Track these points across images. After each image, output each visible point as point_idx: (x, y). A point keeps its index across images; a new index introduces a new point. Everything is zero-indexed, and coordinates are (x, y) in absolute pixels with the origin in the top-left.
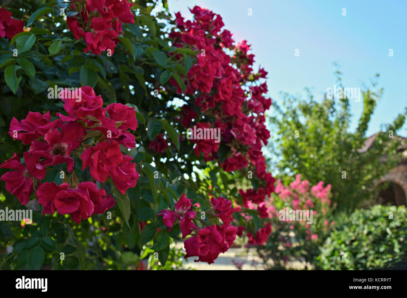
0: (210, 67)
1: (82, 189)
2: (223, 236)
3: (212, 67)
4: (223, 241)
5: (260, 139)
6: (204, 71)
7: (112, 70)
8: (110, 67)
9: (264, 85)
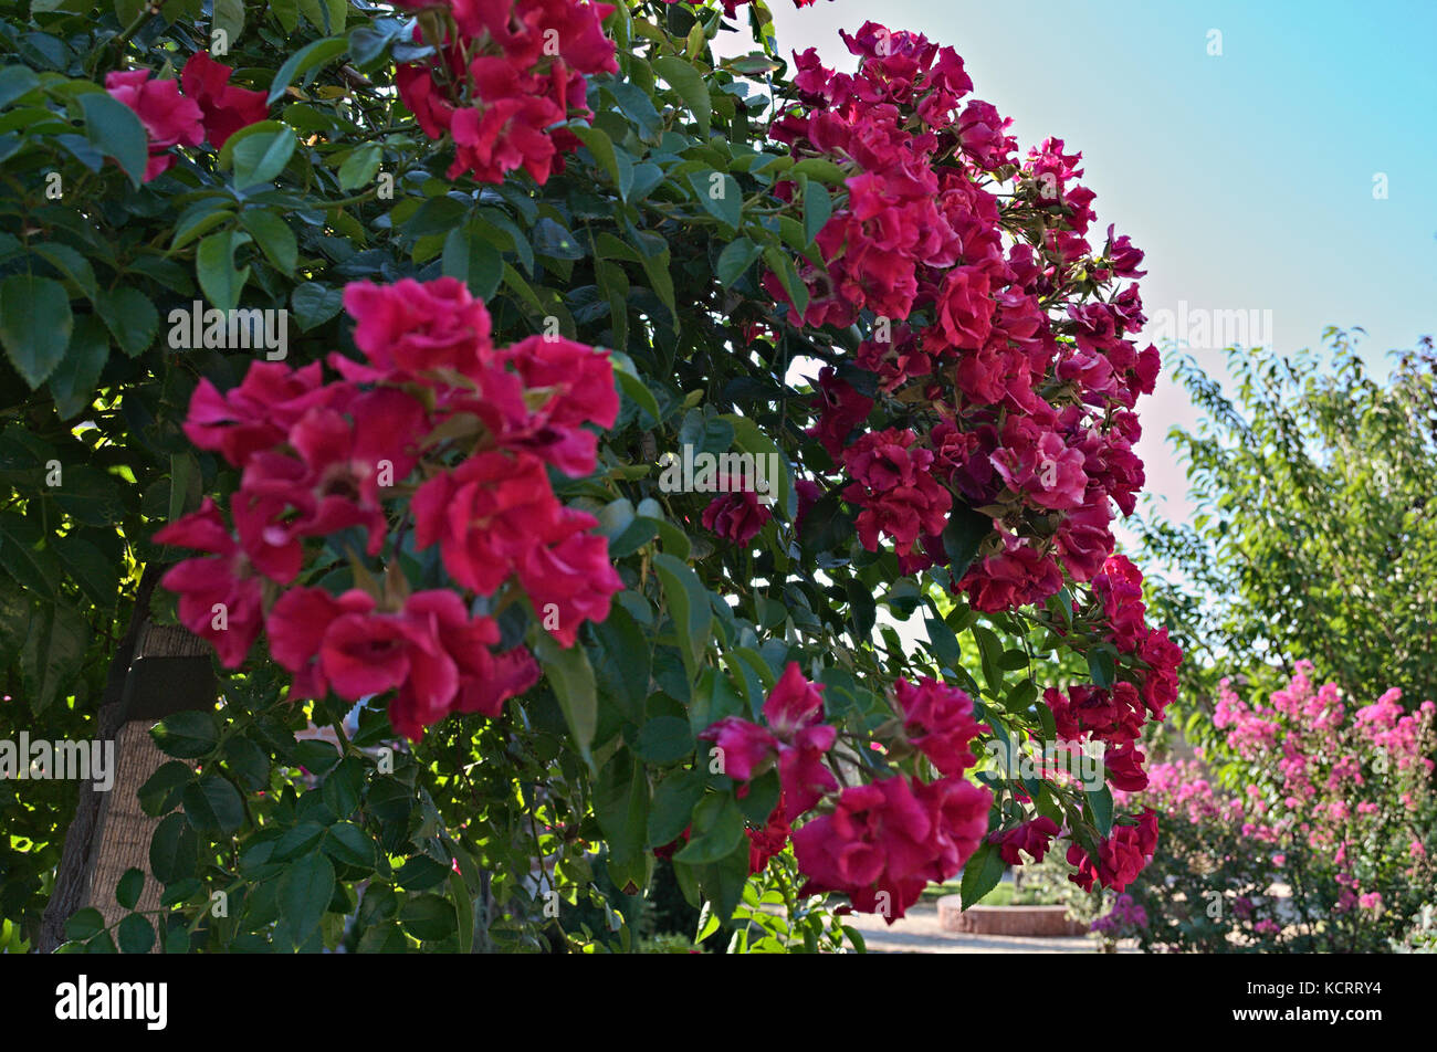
0: (895, 220)
1: (418, 614)
2: (933, 818)
3: (902, 221)
4: (932, 836)
5: (1102, 489)
6: (877, 236)
7: (562, 251)
8: (559, 241)
9: (1130, 300)
